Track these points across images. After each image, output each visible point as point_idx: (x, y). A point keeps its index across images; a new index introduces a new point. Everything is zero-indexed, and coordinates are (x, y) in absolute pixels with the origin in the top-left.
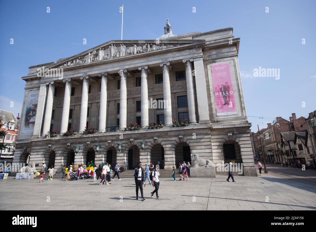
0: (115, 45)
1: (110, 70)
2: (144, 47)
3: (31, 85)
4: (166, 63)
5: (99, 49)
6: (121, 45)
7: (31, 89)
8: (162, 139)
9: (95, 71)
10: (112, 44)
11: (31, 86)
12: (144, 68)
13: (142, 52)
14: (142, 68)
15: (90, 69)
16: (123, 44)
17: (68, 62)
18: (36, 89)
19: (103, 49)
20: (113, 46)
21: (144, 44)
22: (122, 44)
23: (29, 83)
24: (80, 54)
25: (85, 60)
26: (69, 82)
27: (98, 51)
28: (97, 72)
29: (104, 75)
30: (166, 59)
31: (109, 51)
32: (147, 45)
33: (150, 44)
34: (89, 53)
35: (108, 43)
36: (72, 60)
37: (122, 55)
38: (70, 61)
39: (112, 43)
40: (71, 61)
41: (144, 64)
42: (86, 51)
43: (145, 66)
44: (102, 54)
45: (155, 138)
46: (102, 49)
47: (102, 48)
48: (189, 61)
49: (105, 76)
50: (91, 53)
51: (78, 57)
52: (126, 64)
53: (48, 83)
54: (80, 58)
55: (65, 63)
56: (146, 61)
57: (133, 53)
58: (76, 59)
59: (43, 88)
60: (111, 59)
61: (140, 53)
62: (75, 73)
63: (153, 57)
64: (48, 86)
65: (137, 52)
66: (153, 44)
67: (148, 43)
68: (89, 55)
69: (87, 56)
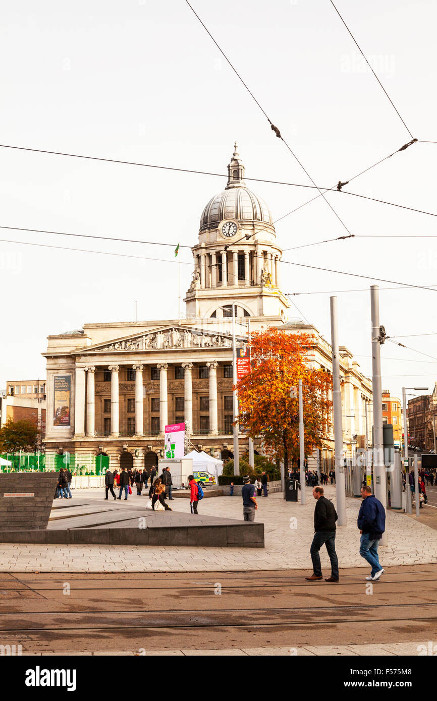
0: (177, 330)
2: (214, 339)
3: (55, 364)
5: (157, 333)
6: (185, 331)
7: (56, 371)
9: (151, 359)
11: (55, 366)
12: (213, 364)
13: (212, 346)
14: (211, 364)
15: (144, 357)
16: (188, 331)
17: (114, 344)
18: (65, 370)
19: (162, 332)
20: (175, 330)
21: (214, 336)
23: (52, 361)
24: (132, 336)
26: (116, 370)
27: (155, 334)
28: (154, 362)
29: (163, 366)
31: (170, 338)
32: (218, 338)
33: (221, 336)
34: (144, 336)
35: (168, 327)
36: (121, 342)
37: (187, 345)
38: (117, 343)
39: (174, 328)
40: (119, 343)
41: (214, 360)
42: (140, 334)
43: (214, 362)
44: (161, 339)
45: (225, 445)
46: (160, 334)
47: (160, 332)
49: (165, 368)
50: (146, 336)
51: (129, 340)
52: (192, 357)
53: (86, 369)
54: (130, 340)
55: (111, 345)
56: (215, 356)
57: (201, 344)
58: (126, 341)
59: (80, 374)
60: (174, 349)
61: (209, 345)
62: (124, 359)
63: (223, 352)
64: (87, 372)
65: (205, 344)
66: (225, 337)
67: (218, 336)
68: (144, 338)
69: (140, 339)
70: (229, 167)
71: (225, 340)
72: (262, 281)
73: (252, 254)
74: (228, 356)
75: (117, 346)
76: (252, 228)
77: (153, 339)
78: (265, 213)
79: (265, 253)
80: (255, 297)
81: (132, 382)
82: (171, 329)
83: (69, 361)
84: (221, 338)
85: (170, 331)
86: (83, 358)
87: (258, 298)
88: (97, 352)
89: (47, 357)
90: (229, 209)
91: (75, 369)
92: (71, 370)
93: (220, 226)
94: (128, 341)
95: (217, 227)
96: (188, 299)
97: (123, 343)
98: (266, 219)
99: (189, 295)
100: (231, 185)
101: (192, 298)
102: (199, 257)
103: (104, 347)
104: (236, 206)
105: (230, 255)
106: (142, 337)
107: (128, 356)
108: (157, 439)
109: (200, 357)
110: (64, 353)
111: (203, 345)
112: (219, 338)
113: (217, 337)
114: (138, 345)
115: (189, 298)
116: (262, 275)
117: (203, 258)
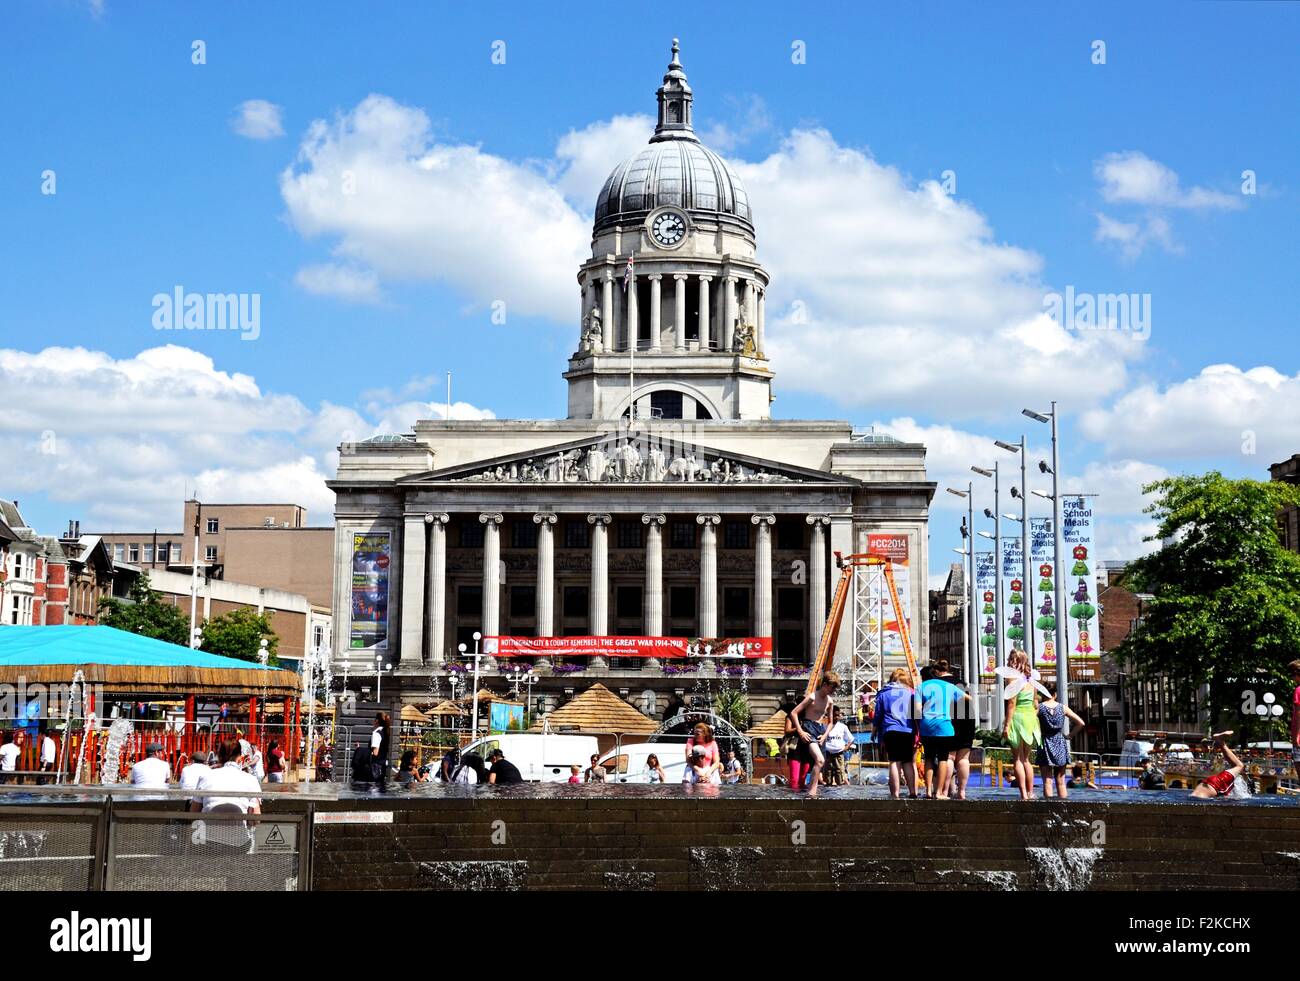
0: (633, 444)
1: (619, 510)
2: (715, 466)
3: (356, 505)
4: (767, 518)
5: (589, 448)
6: (652, 446)
7: (357, 521)
9: (576, 504)
11: (355, 511)
12: (711, 520)
13: (710, 480)
14: (706, 520)
15: (559, 497)
16: (657, 447)
17: (494, 469)
19: (600, 447)
20: (630, 444)
21: (714, 457)
23: (348, 500)
24: (534, 452)
25: (546, 468)
26: (496, 524)
27: (585, 450)
29: (601, 520)
31: (618, 459)
32: (723, 463)
34: (562, 453)
36: (509, 465)
37: (657, 476)
38: (501, 465)
40: (505, 467)
41: (712, 510)
42: (553, 447)
43: (715, 516)
44: (598, 461)
46: (597, 449)
47: (597, 445)
48: (821, 521)
49: (604, 525)
50: (566, 452)
51: (527, 459)
52: (664, 501)
53: (430, 519)
54: (531, 461)
55: (486, 469)
56: (716, 501)
57: (686, 476)
58: (520, 463)
59: (414, 530)
60: (627, 483)
61: (704, 479)
62: (516, 502)
63: (734, 495)
64: (429, 527)
65: (696, 476)
66: (739, 463)
67: (725, 459)
68: (561, 457)
69: (553, 460)
70: (660, 93)
71: (741, 469)
72: (736, 342)
73: (716, 285)
74: (743, 502)
75: (500, 472)
76: (715, 228)
77: (580, 461)
78: (740, 197)
79: (741, 285)
80: (721, 377)
81: (524, 552)
82: (622, 441)
83: (389, 501)
84: (731, 465)
85: (620, 443)
86: (422, 495)
87: (729, 379)
88: (453, 482)
89: (335, 490)
90: (669, 185)
91: (402, 520)
92: (392, 521)
93: (649, 222)
94: (525, 461)
95: (643, 221)
96: (575, 374)
97: (514, 469)
98: (741, 211)
99: (576, 364)
100: (665, 134)
101: (584, 372)
102: (598, 286)
103: (469, 473)
104: (684, 180)
105: (668, 284)
106: (557, 454)
107: (522, 495)
108: (587, 676)
109: (684, 501)
110: (378, 482)
111: (692, 479)
112: (727, 463)
113: (721, 460)
114: (547, 472)
115: (576, 371)
116: (737, 331)
117: (608, 288)
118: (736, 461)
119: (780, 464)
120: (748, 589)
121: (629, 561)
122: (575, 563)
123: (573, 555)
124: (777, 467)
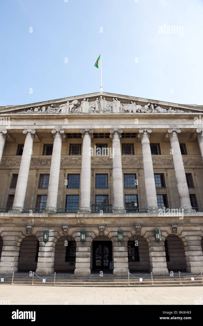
0: (104, 98)
1: (97, 127)
2: (146, 107)
4: (176, 130)
5: (82, 99)
8: (182, 227)
9: (75, 125)
10: (101, 97)
12: (146, 131)
13: (144, 112)
14: (144, 131)
15: (66, 122)
19: (88, 100)
21: (146, 103)
22: (115, 98)
24: (54, 101)
25: (60, 109)
26: (32, 134)
27: (80, 100)
28: (77, 127)
29: (88, 132)
30: (175, 125)
32: (150, 105)
33: (154, 104)
34: (68, 102)
35: (96, 94)
36: (41, 107)
38: (37, 107)
39: (101, 95)
40: (39, 108)
41: (147, 127)
42: (64, 99)
45: (175, 226)
46: (86, 100)
47: (86, 98)
49: (90, 134)
50: (70, 101)
52: (121, 123)
55: (29, 109)
56: (148, 123)
57: (132, 111)
58: (47, 106)
60: (101, 113)
61: (141, 112)
62: (43, 124)
65: (137, 111)
66: (158, 105)
67: (151, 104)
68: (68, 104)
69: (64, 105)
71: (159, 107)
74: (162, 123)
75: (36, 110)
77: (77, 106)
81: (48, 157)
82: (99, 97)
85: (97, 98)
97: (44, 108)
111: (135, 112)
113: (149, 104)
114: (61, 110)
118: (157, 104)
119: (179, 105)
120: (163, 174)
121: (102, 161)
122: (74, 162)
123: (73, 159)
124: (178, 107)
